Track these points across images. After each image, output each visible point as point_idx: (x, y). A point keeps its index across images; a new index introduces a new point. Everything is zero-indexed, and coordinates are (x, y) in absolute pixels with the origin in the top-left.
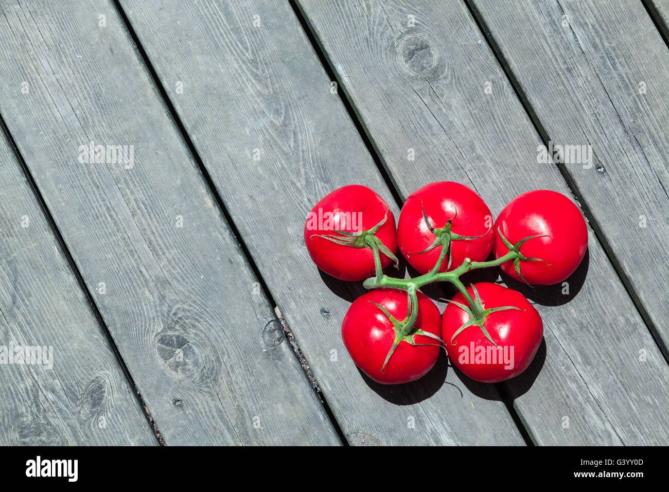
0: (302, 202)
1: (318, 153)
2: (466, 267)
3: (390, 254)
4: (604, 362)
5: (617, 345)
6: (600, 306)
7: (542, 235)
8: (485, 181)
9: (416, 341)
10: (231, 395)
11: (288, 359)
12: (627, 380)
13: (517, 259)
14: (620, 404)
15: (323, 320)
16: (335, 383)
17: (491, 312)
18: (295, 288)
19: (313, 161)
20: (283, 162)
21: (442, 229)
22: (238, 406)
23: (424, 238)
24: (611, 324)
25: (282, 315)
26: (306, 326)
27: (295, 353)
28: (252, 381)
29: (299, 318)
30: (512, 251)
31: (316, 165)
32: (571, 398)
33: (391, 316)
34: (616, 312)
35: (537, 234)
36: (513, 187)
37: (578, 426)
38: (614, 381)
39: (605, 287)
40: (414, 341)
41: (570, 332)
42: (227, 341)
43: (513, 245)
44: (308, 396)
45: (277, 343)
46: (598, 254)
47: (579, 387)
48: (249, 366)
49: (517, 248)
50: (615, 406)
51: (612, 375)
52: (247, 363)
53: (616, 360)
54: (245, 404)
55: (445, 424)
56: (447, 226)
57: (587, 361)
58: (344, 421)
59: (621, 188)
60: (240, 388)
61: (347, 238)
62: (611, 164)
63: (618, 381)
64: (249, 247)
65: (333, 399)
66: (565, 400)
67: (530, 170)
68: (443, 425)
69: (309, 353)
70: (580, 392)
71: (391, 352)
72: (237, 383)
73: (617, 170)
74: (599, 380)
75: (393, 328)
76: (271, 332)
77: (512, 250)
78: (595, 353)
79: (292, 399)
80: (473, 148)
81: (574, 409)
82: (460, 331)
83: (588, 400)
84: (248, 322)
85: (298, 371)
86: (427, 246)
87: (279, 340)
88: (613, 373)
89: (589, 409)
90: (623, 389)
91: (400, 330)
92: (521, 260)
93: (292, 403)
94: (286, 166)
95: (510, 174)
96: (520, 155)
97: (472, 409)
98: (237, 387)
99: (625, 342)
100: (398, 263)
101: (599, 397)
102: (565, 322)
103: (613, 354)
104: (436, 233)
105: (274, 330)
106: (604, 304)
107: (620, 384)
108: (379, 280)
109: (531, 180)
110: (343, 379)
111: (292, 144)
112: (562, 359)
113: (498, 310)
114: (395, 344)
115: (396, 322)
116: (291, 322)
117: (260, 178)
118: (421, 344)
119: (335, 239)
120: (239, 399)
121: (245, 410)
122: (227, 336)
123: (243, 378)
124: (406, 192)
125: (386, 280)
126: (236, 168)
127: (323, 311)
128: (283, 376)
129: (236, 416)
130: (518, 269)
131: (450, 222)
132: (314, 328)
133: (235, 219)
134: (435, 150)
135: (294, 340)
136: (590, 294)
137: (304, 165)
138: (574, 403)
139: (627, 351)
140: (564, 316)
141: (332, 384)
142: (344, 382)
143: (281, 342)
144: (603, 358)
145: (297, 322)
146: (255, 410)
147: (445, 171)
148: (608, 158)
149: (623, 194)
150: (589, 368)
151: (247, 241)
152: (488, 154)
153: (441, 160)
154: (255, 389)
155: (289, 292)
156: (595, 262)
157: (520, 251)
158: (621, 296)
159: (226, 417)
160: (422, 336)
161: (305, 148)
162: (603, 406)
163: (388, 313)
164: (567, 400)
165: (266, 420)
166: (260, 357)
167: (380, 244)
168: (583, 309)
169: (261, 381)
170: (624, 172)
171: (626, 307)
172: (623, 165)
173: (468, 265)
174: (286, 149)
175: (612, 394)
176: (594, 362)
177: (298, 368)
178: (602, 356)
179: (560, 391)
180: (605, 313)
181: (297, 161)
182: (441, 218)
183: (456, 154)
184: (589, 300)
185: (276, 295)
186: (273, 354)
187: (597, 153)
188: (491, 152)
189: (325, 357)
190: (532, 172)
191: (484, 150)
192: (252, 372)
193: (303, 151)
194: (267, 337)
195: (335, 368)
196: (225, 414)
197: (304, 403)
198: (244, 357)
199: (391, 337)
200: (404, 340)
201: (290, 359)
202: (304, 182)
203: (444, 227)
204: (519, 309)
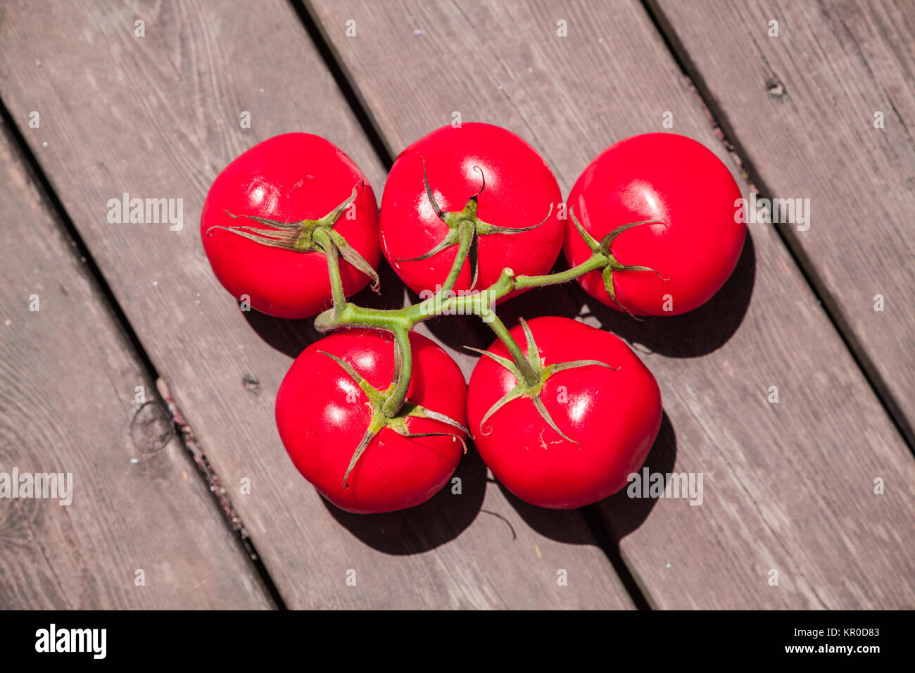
0: (200, 172)
1: (230, 77)
2: (505, 285)
3: (361, 264)
4: (790, 461)
5: (814, 427)
6: (780, 354)
7: (648, 222)
8: (552, 121)
9: (411, 428)
10: (70, 550)
11: (181, 476)
12: (837, 494)
13: (608, 268)
14: (823, 541)
15: (247, 397)
16: (274, 519)
17: (555, 371)
18: (191, 339)
19: (221, 92)
20: (161, 95)
21: (460, 215)
22: (85, 571)
23: (426, 231)
24: (801, 388)
25: (170, 393)
26: (214, 412)
27: (196, 466)
28: (111, 521)
29: (200, 395)
30: (597, 253)
31: (226, 99)
32: (728, 532)
33: (363, 380)
34: (811, 364)
35: (642, 218)
36: (607, 132)
37: (742, 586)
38: (812, 497)
39: (787, 317)
40: (407, 429)
41: (721, 406)
42: (60, 444)
43: (599, 240)
44: (221, 544)
45: (159, 445)
46: (773, 253)
47: (743, 510)
48: (104, 493)
49: (605, 247)
50: (815, 547)
51: (805, 485)
52: (101, 486)
53: (814, 456)
54: (99, 566)
55: (486, 589)
56: (469, 207)
57: (755, 459)
58: (292, 591)
59: (817, 124)
60: (88, 536)
61: (276, 232)
62: (796, 78)
63: (819, 498)
64: (100, 262)
65: (271, 548)
66: (716, 536)
67: (639, 96)
68: (483, 592)
69: (221, 463)
70: (744, 520)
71: (361, 449)
72: (82, 526)
73: (808, 89)
74: (782, 496)
75: (367, 404)
76: (147, 424)
77: (598, 251)
78: (771, 443)
79: (189, 551)
80: (527, 58)
81: (735, 554)
82: (498, 408)
83: (760, 535)
84: (100, 406)
85: (201, 498)
86: (432, 244)
87: (163, 439)
88: (808, 482)
89: (764, 553)
90: (828, 512)
91: (381, 407)
92: (614, 270)
93: (190, 561)
94: (166, 102)
95: (600, 106)
96: (618, 68)
97: (537, 559)
98: (80, 534)
99: (829, 420)
100: (377, 282)
101: (782, 528)
102: (712, 386)
103: (806, 443)
104: (449, 220)
105: (153, 421)
106: (787, 349)
107: (822, 503)
108: (339, 313)
109: (641, 115)
110: (288, 510)
111: (178, 59)
112: (707, 458)
113: (568, 367)
114: (369, 433)
115: (373, 393)
116: (187, 405)
117: (117, 128)
118: (420, 434)
119: (255, 234)
120: (86, 556)
121: (98, 578)
122: (60, 436)
123: (94, 515)
124: (398, 144)
125: (351, 314)
126: (68, 109)
127: (247, 381)
128: (172, 509)
129: (80, 590)
130: (609, 287)
131: (475, 199)
132: (229, 414)
133: (68, 206)
134: (455, 63)
135: (195, 440)
136: (759, 329)
137: (203, 101)
138: (734, 543)
139: (835, 439)
140: (710, 375)
141: (267, 521)
142: (291, 515)
143: (167, 443)
144: (788, 453)
145: (196, 404)
146: (117, 577)
147: (474, 105)
148: (790, 68)
149: (820, 136)
150: (760, 473)
151: (95, 251)
152: (557, 68)
153: (468, 82)
154: (116, 536)
155: (180, 345)
156: (768, 269)
157: (611, 253)
158: (820, 334)
159: (60, 594)
160: (423, 418)
161: (203, 67)
162: (792, 545)
163: (356, 373)
164: (720, 536)
165: (139, 597)
166: (127, 473)
167: (344, 245)
168: (745, 359)
169: (129, 519)
170: (823, 92)
171: (830, 352)
172: (818, 79)
173: (507, 281)
174: (166, 69)
175: (807, 522)
176: (769, 461)
177: (201, 493)
178: (786, 449)
179: (705, 518)
180: (788, 367)
181: (189, 94)
182: (458, 193)
183: (495, 71)
184: (757, 343)
185: (156, 353)
186: (154, 467)
187: (768, 58)
188: (563, 64)
189: (252, 467)
190: (641, 100)
191: (548, 62)
192: (111, 503)
193: (200, 74)
194: (139, 434)
195: (272, 489)
196: (58, 588)
197: (213, 560)
198: (95, 476)
199: (362, 421)
200: (389, 426)
201: (185, 475)
202: (202, 134)
203: (465, 208)
204: (607, 366)
